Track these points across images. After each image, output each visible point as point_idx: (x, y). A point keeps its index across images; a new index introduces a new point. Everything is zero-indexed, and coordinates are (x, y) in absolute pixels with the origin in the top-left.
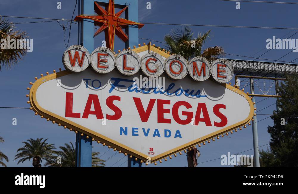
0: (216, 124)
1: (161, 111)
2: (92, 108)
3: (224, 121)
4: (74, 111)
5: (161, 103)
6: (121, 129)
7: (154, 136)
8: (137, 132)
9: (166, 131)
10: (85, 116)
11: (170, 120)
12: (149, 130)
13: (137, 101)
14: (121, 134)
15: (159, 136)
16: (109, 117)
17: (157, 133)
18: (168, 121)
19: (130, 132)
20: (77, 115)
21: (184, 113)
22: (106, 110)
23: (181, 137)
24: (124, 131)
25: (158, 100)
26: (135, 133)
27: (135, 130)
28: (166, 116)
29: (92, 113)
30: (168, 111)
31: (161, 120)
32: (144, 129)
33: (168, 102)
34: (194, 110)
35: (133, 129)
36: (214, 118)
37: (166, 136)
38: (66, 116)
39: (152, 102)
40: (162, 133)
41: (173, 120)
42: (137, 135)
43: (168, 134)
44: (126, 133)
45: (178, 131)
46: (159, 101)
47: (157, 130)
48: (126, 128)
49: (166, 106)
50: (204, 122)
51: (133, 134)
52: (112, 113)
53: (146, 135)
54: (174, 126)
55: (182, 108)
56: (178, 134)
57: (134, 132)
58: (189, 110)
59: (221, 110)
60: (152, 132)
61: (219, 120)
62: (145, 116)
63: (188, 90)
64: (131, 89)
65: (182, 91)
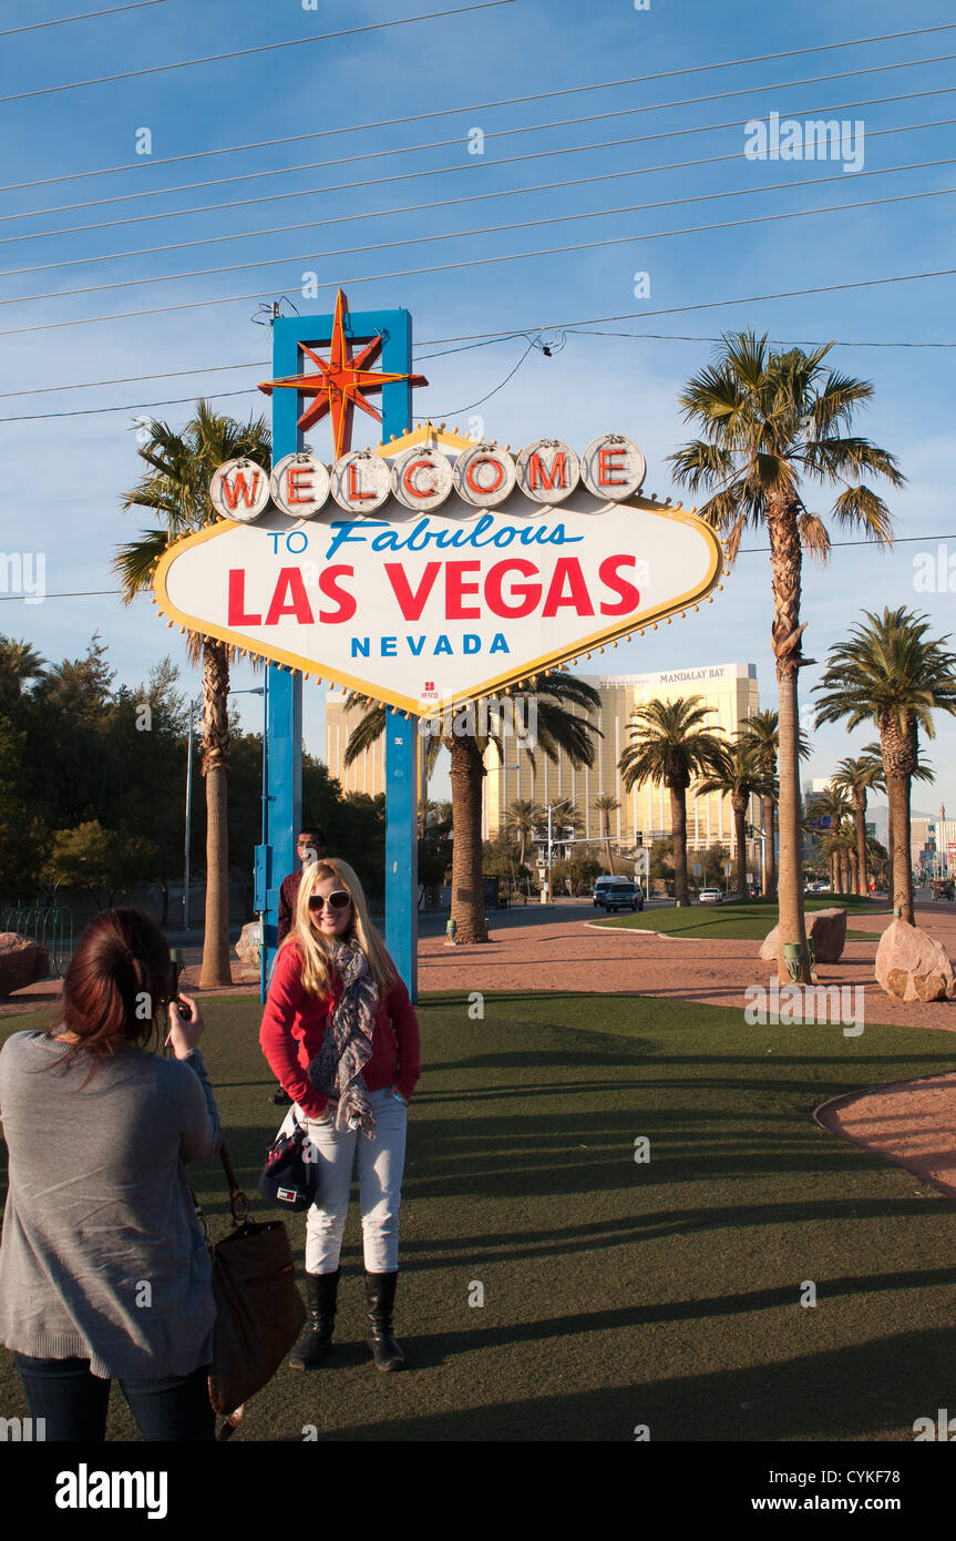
0: (608, 610)
1: (455, 589)
2: (289, 601)
3: (631, 597)
4: (248, 611)
5: (455, 569)
6: (355, 642)
7: (436, 652)
8: (394, 646)
9: (467, 638)
10: (273, 619)
11: (479, 609)
12: (423, 639)
13: (396, 573)
14: (354, 654)
15: (450, 652)
16: (326, 618)
17: (443, 645)
18: (474, 613)
19: (375, 647)
20: (255, 620)
21: (516, 590)
22: (320, 602)
23: (506, 650)
24: (360, 647)
25: (448, 563)
26: (389, 650)
27: (389, 643)
28: (468, 601)
29: (288, 610)
30: (473, 588)
31: (454, 611)
32: (410, 640)
33: (474, 566)
34: (544, 579)
35: (384, 640)
36: (600, 593)
37: (467, 650)
38: (230, 624)
39: (432, 569)
40: (457, 644)
41: (486, 610)
42: (394, 654)
43: (471, 644)
44: (366, 652)
45: (499, 637)
46: (450, 565)
47: (443, 638)
48: (367, 640)
49: (467, 577)
50: (574, 607)
51: (384, 653)
52: (333, 606)
53: (416, 652)
54: (488, 624)
55: (513, 577)
56: (500, 644)
57: (387, 646)
58: (532, 580)
59: (622, 572)
60: (430, 646)
61: (615, 598)
62: (412, 607)
63: (530, 529)
64: (381, 543)
65: (513, 532)
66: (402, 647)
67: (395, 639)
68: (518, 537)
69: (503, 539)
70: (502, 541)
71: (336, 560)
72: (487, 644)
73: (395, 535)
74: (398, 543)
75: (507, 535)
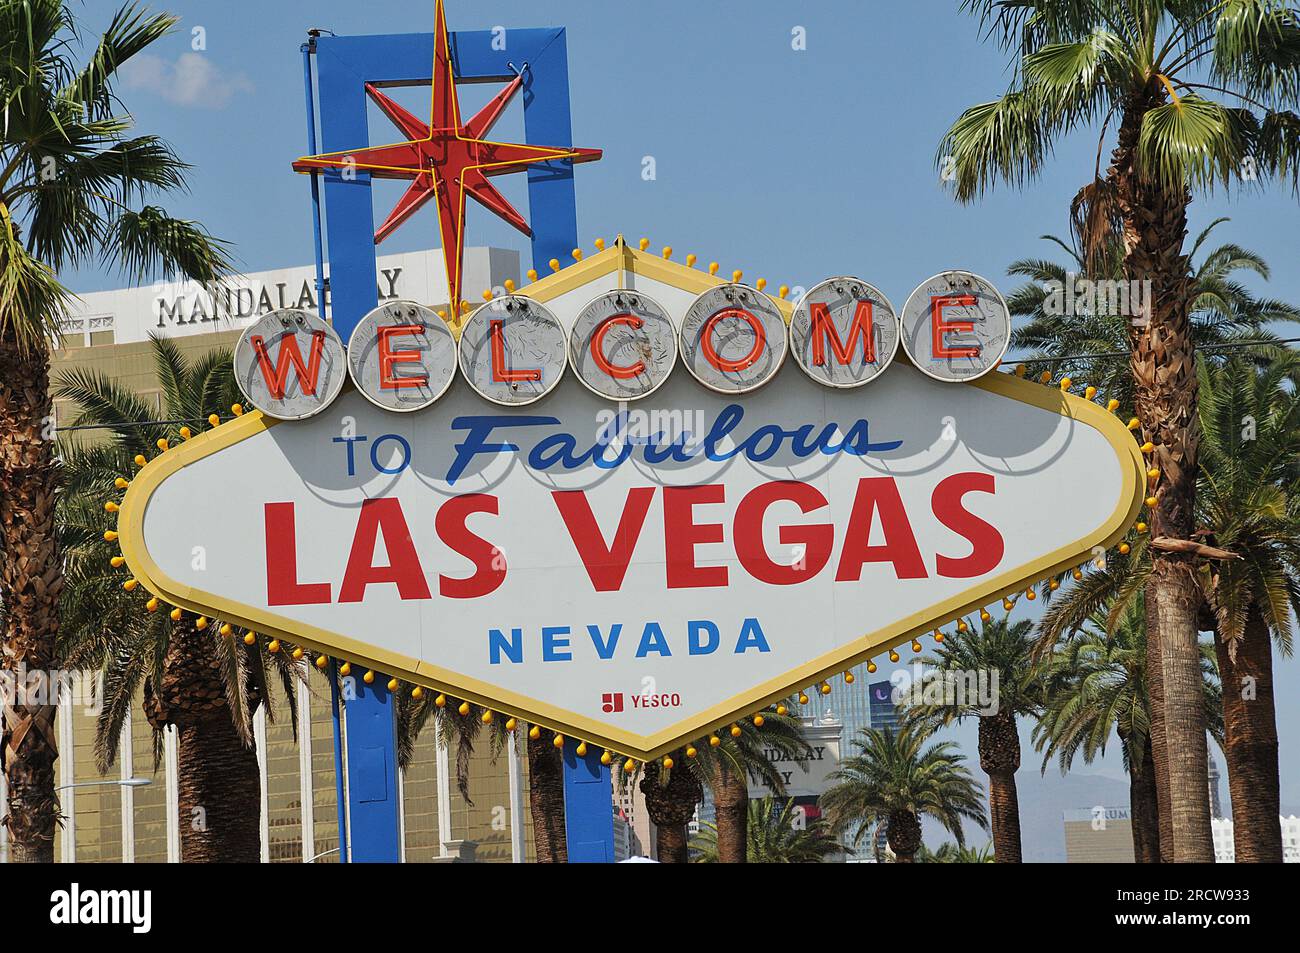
1: (682, 536)
2: (380, 557)
4: (303, 577)
5: (680, 500)
6: (496, 638)
7: (641, 653)
8: (566, 643)
9: (694, 627)
10: (352, 591)
11: (724, 570)
12: (616, 630)
14: (495, 659)
15: (665, 652)
16: (450, 588)
17: (653, 641)
18: (717, 577)
19: (532, 646)
20: (318, 594)
21: (789, 535)
23: (763, 648)
24: (504, 646)
25: (666, 488)
26: (557, 650)
27: (556, 637)
28: (705, 555)
29: (379, 576)
30: (713, 533)
31: (682, 572)
32: (594, 631)
35: (547, 633)
36: (935, 539)
37: (695, 649)
38: (271, 602)
39: (638, 502)
41: (737, 572)
42: (567, 657)
43: (703, 637)
44: (516, 655)
45: (751, 624)
47: (653, 628)
48: (517, 634)
50: (890, 564)
51: (549, 656)
52: (464, 569)
53: (606, 652)
58: (816, 518)
61: (962, 548)
63: (807, 429)
64: (545, 455)
65: (778, 434)
66: (580, 644)
67: (566, 630)
68: (787, 442)
69: (761, 448)
70: (759, 450)
71: (466, 485)
72: (729, 636)
73: (570, 441)
74: (576, 454)
75: (768, 439)
